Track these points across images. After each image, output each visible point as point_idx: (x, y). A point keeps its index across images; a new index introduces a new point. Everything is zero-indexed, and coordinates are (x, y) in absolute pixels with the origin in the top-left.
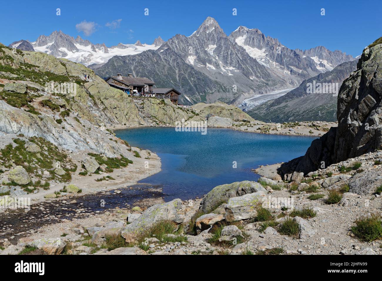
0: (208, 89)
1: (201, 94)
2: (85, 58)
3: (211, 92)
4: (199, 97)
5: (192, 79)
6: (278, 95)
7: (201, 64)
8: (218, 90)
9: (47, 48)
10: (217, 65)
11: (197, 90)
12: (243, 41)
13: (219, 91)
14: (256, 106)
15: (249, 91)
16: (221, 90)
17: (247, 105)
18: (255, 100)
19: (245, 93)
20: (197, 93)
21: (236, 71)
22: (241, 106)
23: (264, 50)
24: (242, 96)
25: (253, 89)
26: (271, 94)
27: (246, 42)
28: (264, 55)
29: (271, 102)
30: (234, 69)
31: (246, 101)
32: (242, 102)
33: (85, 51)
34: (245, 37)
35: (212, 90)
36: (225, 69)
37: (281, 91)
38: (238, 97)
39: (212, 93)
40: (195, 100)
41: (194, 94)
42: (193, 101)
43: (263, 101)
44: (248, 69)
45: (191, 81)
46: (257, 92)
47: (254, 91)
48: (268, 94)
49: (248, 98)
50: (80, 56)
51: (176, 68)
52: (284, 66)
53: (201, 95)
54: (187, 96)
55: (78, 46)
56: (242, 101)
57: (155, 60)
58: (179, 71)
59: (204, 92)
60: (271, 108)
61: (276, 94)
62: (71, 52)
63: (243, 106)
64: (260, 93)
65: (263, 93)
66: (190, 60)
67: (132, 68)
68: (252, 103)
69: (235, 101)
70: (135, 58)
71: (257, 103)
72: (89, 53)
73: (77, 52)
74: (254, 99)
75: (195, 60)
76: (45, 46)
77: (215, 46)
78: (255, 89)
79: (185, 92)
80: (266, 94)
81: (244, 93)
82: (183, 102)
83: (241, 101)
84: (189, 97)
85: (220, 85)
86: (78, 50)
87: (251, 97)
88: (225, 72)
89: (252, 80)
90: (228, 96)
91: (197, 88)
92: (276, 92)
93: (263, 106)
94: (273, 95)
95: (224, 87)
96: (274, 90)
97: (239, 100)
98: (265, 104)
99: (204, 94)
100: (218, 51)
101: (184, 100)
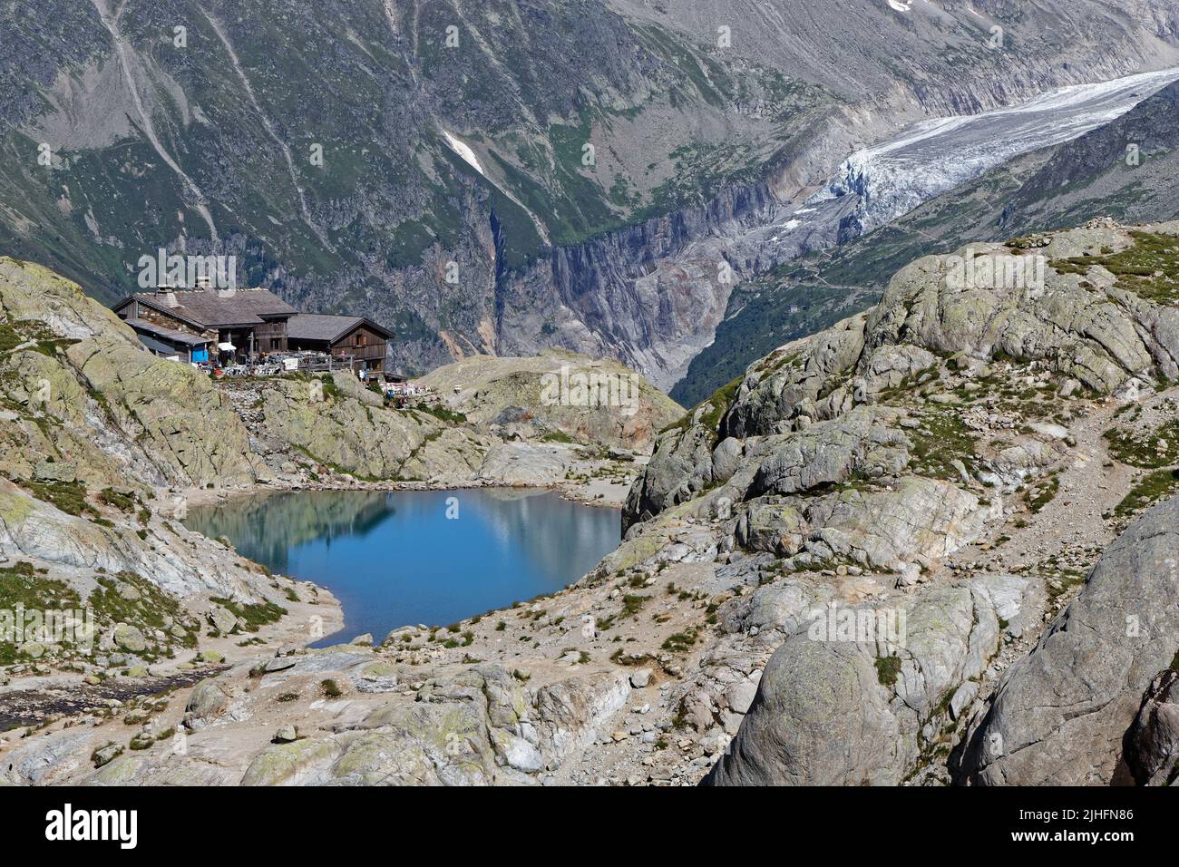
0: (600, 81)
1: (555, 119)
3: (620, 104)
4: (543, 140)
6: (1080, 119)
8: (672, 91)
11: (525, 91)
13: (676, 99)
14: (930, 198)
15: (882, 94)
16: (693, 90)
17: (872, 189)
18: (927, 151)
19: (855, 104)
20: (525, 111)
22: (826, 195)
24: (836, 127)
25: (909, 79)
26: (1035, 107)
29: (1033, 166)
31: (863, 160)
32: (836, 169)
35: (627, 92)
37: (1100, 89)
38: (809, 133)
39: (632, 113)
40: (514, 160)
41: (504, 118)
42: (501, 173)
43: (975, 161)
45: (487, 36)
46: (937, 97)
47: (920, 94)
48: (1014, 108)
49: (877, 141)
53: (556, 128)
54: (460, 137)
56: (836, 163)
59: (579, 104)
60: (1032, 208)
61: (1069, 112)
63: (840, 194)
64: (957, 105)
65: (976, 105)
68: (903, 177)
69: (786, 164)
71: (938, 177)
74: (913, 147)
78: (920, 75)
79: (448, 111)
80: (998, 112)
81: (846, 110)
82: (432, 175)
83: (828, 164)
84: (473, 141)
85: (681, 51)
87: (894, 137)
90: (740, 127)
91: (523, 78)
92: (1070, 94)
93: (981, 195)
94: (1049, 115)
95: (715, 68)
96: (1053, 83)
97: (814, 154)
98: (990, 179)
99: (573, 121)
101: (438, 166)
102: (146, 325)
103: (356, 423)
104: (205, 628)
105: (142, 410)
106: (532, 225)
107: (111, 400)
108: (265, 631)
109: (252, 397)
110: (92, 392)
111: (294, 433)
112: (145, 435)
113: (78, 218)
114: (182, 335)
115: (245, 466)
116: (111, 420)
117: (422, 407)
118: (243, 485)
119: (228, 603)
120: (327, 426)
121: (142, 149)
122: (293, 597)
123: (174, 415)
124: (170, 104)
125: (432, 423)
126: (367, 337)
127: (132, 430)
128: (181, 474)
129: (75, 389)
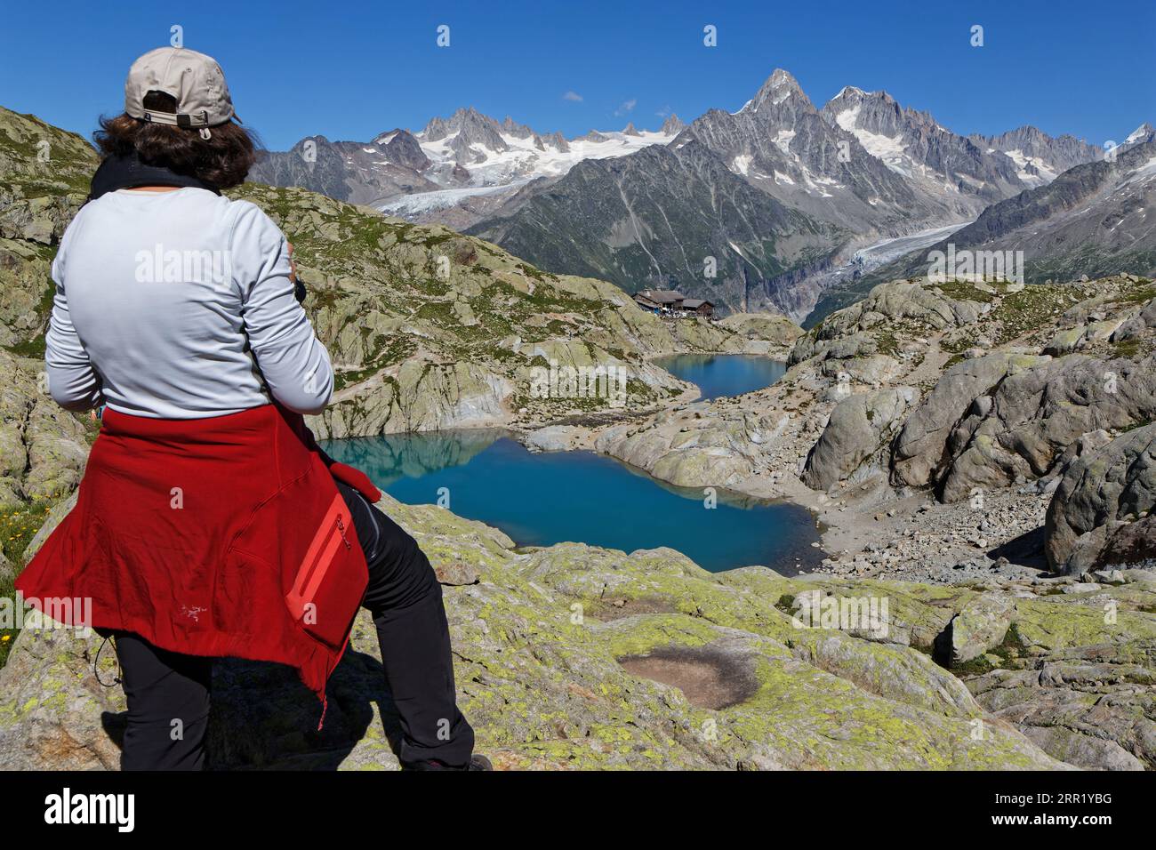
0: (778, 227)
1: (764, 239)
2: (522, 164)
3: (785, 234)
4: (760, 245)
5: (745, 206)
6: (931, 240)
7: (763, 174)
8: (801, 230)
9: (446, 144)
10: (797, 176)
11: (756, 231)
12: (854, 119)
13: (802, 232)
14: (883, 265)
15: (867, 231)
16: (807, 230)
17: (864, 262)
18: (882, 250)
19: (859, 235)
20: (755, 236)
21: (837, 187)
22: (850, 264)
23: (899, 138)
24: (852, 242)
25: (876, 227)
26: (917, 236)
27: (860, 123)
28: (900, 149)
29: (916, 255)
30: (834, 182)
31: (862, 253)
32: (852, 255)
33: (522, 150)
34: (857, 110)
35: (787, 230)
36: (815, 183)
37: (938, 230)
38: (844, 244)
39: (788, 237)
40: (752, 252)
41: (748, 239)
42: (747, 255)
43: (897, 253)
44: (866, 182)
45: (743, 212)
46: (885, 232)
47: (879, 231)
48: (910, 236)
49: (866, 247)
50: (513, 160)
51: (711, 184)
52: (944, 173)
53: (764, 241)
54: (735, 244)
55: (507, 138)
56: (853, 254)
57: (666, 166)
58: (717, 189)
59: (771, 233)
60: (915, 269)
61: (927, 238)
62: (494, 152)
63: (854, 263)
64: (891, 235)
65: (898, 235)
66: (739, 165)
67: (620, 186)
68: (874, 258)
69: (837, 253)
70: (624, 163)
71: (886, 258)
72: (530, 154)
73: (506, 151)
74: (877, 249)
75: (750, 164)
76: (442, 141)
77: (793, 133)
78: (879, 225)
79: (731, 235)
80: (905, 237)
81: (856, 236)
82: (727, 256)
83: (850, 254)
84: (739, 245)
85: (803, 217)
86: (507, 148)
87: (871, 245)
88: (814, 189)
89: (873, 206)
90: (822, 241)
91: (755, 226)
92: (928, 232)
93: (899, 264)
94: (921, 239)
95: (814, 223)
96: (923, 228)
97: (845, 250)
98: (903, 259)
99: (770, 239)
100: (798, 144)
101: (728, 253)
102: (641, 302)
103: (704, 333)
104: (659, 396)
105: (640, 328)
106: (757, 273)
107: (631, 325)
108: (677, 397)
109: (672, 325)
110: (626, 323)
111: (685, 336)
112: (640, 336)
113: (619, 268)
114: (652, 305)
115: (670, 346)
116: (631, 331)
117: (724, 329)
118: (669, 352)
119: (666, 388)
120: (695, 334)
121: (639, 247)
122: (686, 387)
123: (649, 329)
124: (647, 234)
125: (728, 334)
126: (707, 306)
127: (637, 334)
128: (652, 348)
129: (620, 321)
